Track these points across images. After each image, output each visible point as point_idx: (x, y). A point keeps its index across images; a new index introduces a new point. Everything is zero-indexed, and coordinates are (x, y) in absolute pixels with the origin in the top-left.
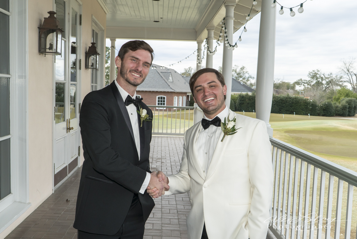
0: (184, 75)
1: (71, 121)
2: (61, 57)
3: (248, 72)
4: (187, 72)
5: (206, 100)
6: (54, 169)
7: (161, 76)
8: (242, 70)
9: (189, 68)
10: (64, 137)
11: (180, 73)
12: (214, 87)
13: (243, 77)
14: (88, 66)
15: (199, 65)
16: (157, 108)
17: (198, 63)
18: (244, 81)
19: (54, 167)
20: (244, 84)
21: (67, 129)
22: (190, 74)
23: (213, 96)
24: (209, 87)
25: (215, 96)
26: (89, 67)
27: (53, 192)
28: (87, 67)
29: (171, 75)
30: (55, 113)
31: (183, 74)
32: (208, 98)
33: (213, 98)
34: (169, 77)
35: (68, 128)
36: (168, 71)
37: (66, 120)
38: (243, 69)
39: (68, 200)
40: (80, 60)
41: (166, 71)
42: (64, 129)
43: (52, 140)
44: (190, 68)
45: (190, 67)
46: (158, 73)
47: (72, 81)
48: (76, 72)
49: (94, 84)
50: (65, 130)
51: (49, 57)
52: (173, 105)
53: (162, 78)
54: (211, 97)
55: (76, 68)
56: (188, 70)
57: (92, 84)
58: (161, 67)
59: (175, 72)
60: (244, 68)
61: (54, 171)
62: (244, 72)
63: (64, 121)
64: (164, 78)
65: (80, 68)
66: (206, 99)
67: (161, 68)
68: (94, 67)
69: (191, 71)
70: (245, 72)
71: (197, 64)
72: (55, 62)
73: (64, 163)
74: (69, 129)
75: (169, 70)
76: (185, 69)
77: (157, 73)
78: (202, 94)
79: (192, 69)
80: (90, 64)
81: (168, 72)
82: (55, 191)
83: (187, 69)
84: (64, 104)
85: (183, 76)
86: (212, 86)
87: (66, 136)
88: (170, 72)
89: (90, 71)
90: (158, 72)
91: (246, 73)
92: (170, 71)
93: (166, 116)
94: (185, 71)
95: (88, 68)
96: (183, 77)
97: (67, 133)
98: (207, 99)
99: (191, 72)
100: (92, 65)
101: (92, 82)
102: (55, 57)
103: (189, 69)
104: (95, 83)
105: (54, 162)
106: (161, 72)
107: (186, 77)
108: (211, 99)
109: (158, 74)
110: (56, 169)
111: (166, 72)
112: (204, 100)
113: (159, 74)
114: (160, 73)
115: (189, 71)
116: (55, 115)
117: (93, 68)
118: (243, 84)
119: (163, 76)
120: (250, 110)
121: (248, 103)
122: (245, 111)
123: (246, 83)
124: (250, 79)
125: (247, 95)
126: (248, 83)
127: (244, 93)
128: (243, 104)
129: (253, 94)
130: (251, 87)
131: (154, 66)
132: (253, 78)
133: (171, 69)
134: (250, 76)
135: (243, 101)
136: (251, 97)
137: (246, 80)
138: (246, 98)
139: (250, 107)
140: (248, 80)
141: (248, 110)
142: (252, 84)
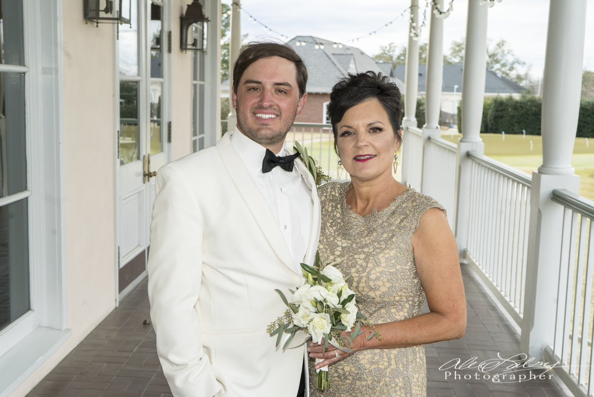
0: (380, 59)
1: (151, 159)
2: (131, 27)
3: (511, 51)
4: (386, 54)
6: (119, 258)
7: (333, 63)
8: (500, 47)
9: (390, 45)
10: (139, 193)
11: (371, 56)
13: (502, 62)
14: (186, 45)
15: (414, 39)
16: (325, 128)
17: (412, 35)
18: (503, 69)
19: (119, 253)
20: (504, 75)
21: (145, 175)
22: (391, 57)
26: (189, 47)
27: (118, 305)
28: (183, 46)
29: (352, 61)
31: (379, 57)
34: (349, 63)
35: (147, 173)
36: (347, 52)
37: (141, 157)
38: (503, 44)
39: (148, 322)
40: (170, 34)
41: (342, 52)
42: (137, 175)
43: (115, 200)
44: (392, 46)
45: (392, 43)
46: (328, 56)
47: (152, 76)
49: (198, 82)
50: (141, 177)
51: (106, 27)
53: (335, 65)
55: (160, 50)
56: (388, 48)
57: (195, 82)
58: (335, 43)
59: (362, 53)
60: (504, 43)
61: (119, 262)
62: (503, 51)
63: (138, 158)
64: (339, 66)
65: (170, 50)
67: (335, 46)
68: (199, 47)
69: (393, 51)
70: (506, 52)
71: (411, 37)
72: (118, 39)
73: (139, 245)
74: (148, 175)
75: (348, 49)
76: (382, 47)
77: (325, 56)
79: (395, 47)
80: (190, 41)
81: (347, 55)
82: (121, 303)
83: (386, 47)
84: (137, 121)
85: (377, 60)
87: (143, 190)
88: (352, 54)
89: (189, 54)
90: (326, 54)
91: (508, 53)
92: (350, 52)
94: (382, 51)
95: (186, 49)
96: (377, 63)
97: (144, 182)
99: (394, 53)
100: (194, 44)
101: (195, 78)
102: (118, 28)
103: (390, 47)
104: (200, 80)
105: (118, 244)
106: (333, 54)
107: (384, 63)
109: (327, 58)
110: (123, 257)
111: (342, 55)
113: (330, 58)
114: (331, 56)
115: (389, 51)
116: (118, 143)
117: (196, 50)
118: (502, 76)
119: (336, 63)
120: (516, 130)
121: (512, 117)
122: (506, 133)
123: (507, 74)
124: (516, 65)
125: (511, 98)
126: (513, 74)
127: (504, 96)
128: (502, 117)
129: (524, 97)
130: (518, 82)
131: (318, 41)
132: (524, 63)
133: (353, 47)
134: (516, 59)
135: (501, 111)
136: (519, 104)
137: (508, 68)
138: (507, 105)
139: (516, 125)
140: (512, 69)
141: (513, 130)
142: (522, 77)
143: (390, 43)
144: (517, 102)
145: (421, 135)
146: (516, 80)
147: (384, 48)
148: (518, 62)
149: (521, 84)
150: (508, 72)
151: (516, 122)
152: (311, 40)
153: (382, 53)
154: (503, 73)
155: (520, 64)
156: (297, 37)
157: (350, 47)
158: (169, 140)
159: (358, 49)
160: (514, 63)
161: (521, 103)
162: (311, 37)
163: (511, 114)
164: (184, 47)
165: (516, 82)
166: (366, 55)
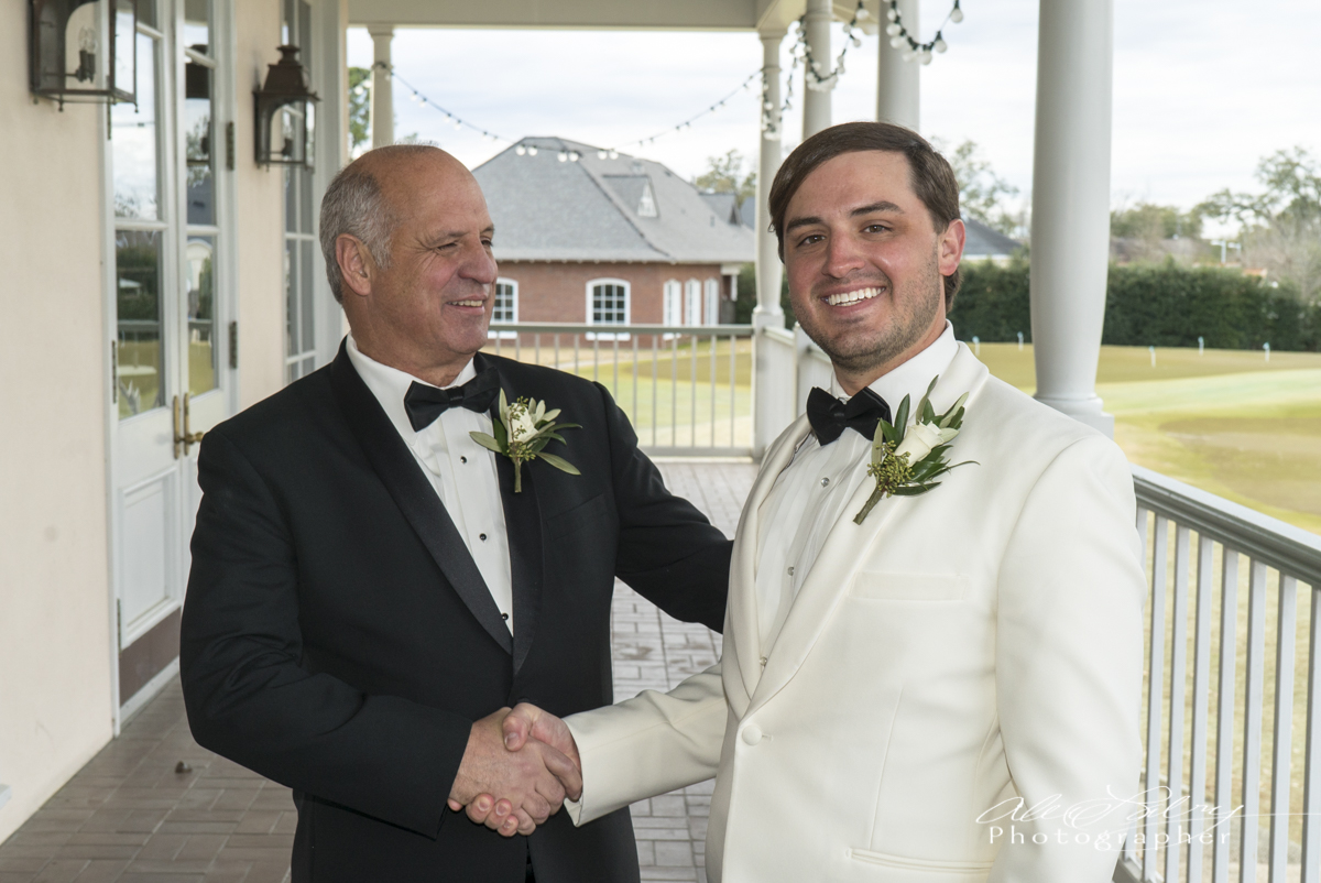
0: (708, 186)
1: (192, 403)
2: (137, 111)
3: (989, 164)
4: (720, 174)
5: (834, 300)
6: (119, 625)
7: (606, 195)
8: (964, 157)
9: (729, 154)
10: (165, 480)
11: (688, 179)
12: (884, 235)
13: (969, 189)
14: (268, 152)
15: (770, 136)
16: (590, 336)
17: (765, 127)
18: (973, 204)
19: (119, 614)
20: (975, 217)
21: (177, 440)
22: (732, 181)
23: (871, 281)
24: (862, 231)
25: (885, 283)
26: (274, 157)
27: (118, 732)
28: (261, 156)
29: (647, 190)
30: (114, 368)
31: (705, 181)
32: (848, 291)
33: (869, 293)
34: (641, 195)
35: (182, 434)
36: (636, 171)
37: (169, 400)
38: (970, 151)
39: (186, 766)
40: (230, 128)
41: (624, 170)
42: (160, 440)
43: (108, 495)
44: (734, 156)
45: (733, 151)
46: (593, 180)
47: (192, 220)
48: (210, 182)
49: (298, 236)
50: (168, 446)
51: (81, 112)
52: (661, 321)
53: (610, 200)
54: (863, 287)
55: (210, 163)
56: (725, 161)
57: (290, 235)
58: (602, 150)
59: (669, 173)
60: (973, 148)
61: (119, 634)
62: (970, 165)
63: (161, 402)
64: (617, 199)
65: (230, 164)
66: (835, 293)
67: (602, 156)
68: (298, 156)
69: (737, 167)
70: (976, 167)
71: (763, 132)
72: (109, 138)
73: (166, 598)
74: (184, 440)
75: (638, 163)
76: (711, 160)
77: (586, 179)
78: (818, 266)
79: (740, 158)
80: (276, 144)
81: (635, 176)
82: (126, 727)
83: (720, 160)
84: (157, 327)
85: (701, 188)
86: (875, 228)
87: (173, 474)
88: (645, 176)
89: (276, 173)
90: (589, 175)
91: (982, 169)
92: (642, 170)
93: (628, 370)
94: (711, 169)
95: (268, 161)
96: (701, 194)
97: (176, 457)
98: (840, 292)
99: (738, 173)
100: (288, 148)
101: (290, 227)
102: (109, 113)
103: (730, 160)
104: (303, 231)
105: (117, 595)
106: (606, 176)
107: (717, 193)
108: (861, 294)
109: (592, 185)
110: (129, 625)
111: (625, 176)
112: (824, 298)
113: (597, 185)
114: (604, 183)
115: (727, 168)
116: (114, 377)
117: (292, 163)
118: (970, 220)
119: (612, 194)
120: (1003, 333)
121: (995, 305)
122: (983, 340)
123: (981, 215)
124: (998, 195)
125: (989, 266)
126: (993, 214)
127: (974, 260)
128: (972, 306)
129: (1017, 262)
130: (1006, 231)
131: (571, 147)
132: (1016, 191)
133: (647, 161)
134: (997, 182)
135: (971, 293)
136: (1007, 279)
137: (982, 200)
138: (983, 280)
139: (1004, 322)
140: (990, 202)
141: (997, 334)
142: (1014, 220)
143: (728, 150)
144: (1003, 273)
145: (790, 343)
146: (1000, 227)
147: (716, 162)
148: (1003, 188)
149: (1012, 236)
150: (983, 209)
151: (1003, 317)
152: (557, 145)
153: (712, 174)
154: (973, 211)
155: (1007, 192)
156: (526, 139)
157: (641, 160)
158: (233, 362)
159: (659, 164)
160: (994, 190)
161: (1011, 275)
162: (556, 139)
163: (992, 298)
164: (263, 157)
165: (1001, 231)
166: (677, 176)
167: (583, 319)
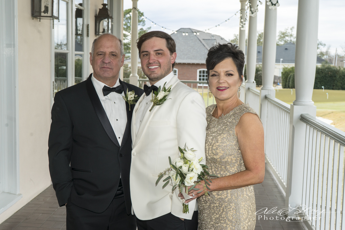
5: (150, 67)
7: (203, 45)
14: (99, 32)
15: (242, 29)
16: (198, 85)
17: (241, 26)
24: (156, 54)
25: (159, 65)
29: (215, 43)
30: (53, 88)
33: (157, 67)
36: (212, 38)
40: (88, 26)
41: (209, 38)
46: (200, 40)
47: (76, 50)
48: (82, 40)
53: (205, 46)
55: (82, 35)
59: (222, 38)
65: (88, 35)
71: (240, 28)
72: (53, 28)
75: (213, 36)
76: (235, 35)
77: (198, 40)
78: (147, 60)
80: (101, 30)
81: (212, 40)
86: (159, 54)
88: (215, 40)
90: (199, 39)
92: (214, 38)
94: (235, 38)
100: (104, 31)
102: (53, 22)
106: (203, 39)
109: (200, 42)
111: (209, 40)
112: (148, 67)
113: (201, 42)
116: (53, 91)
119: (205, 45)
124: (320, 46)
129: (323, 66)
130: (322, 56)
131: (194, 31)
133: (216, 35)
134: (319, 42)
136: (320, 70)
142: (324, 54)
146: (320, 55)
147: (236, 36)
148: (321, 44)
149: (323, 58)
151: (319, 82)
152: (190, 31)
153: (235, 39)
155: (322, 45)
156: (181, 29)
157: (214, 35)
159: (219, 36)
161: (321, 69)
162: (190, 29)
164: (97, 34)
165: (320, 57)
166: (224, 40)
167: (196, 80)
